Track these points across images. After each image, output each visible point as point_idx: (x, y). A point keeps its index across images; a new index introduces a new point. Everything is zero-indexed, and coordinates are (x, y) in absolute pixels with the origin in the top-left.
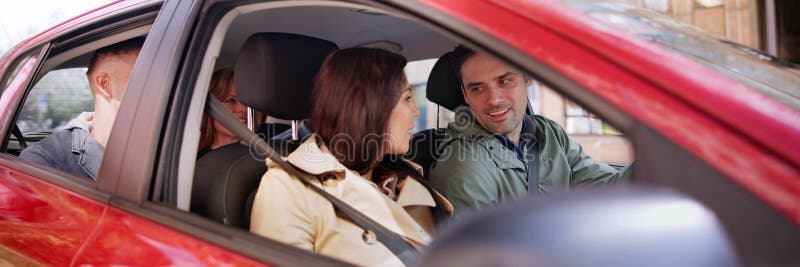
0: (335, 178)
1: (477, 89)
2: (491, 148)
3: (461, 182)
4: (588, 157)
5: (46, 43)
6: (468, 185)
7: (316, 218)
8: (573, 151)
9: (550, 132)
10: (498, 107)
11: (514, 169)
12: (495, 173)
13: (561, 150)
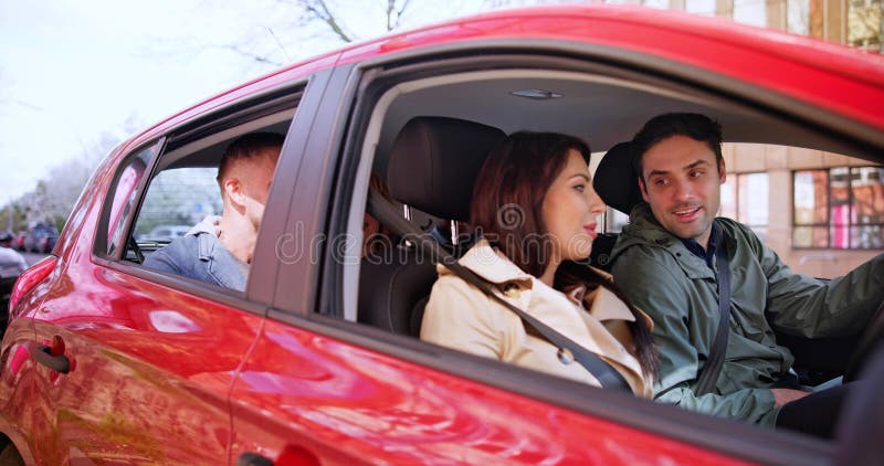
0: (517, 287)
1: (661, 182)
2: (678, 255)
3: (647, 294)
4: (785, 267)
5: (161, 137)
6: (655, 298)
7: (502, 333)
8: (768, 259)
9: (741, 237)
10: (686, 204)
11: (705, 279)
12: (685, 284)
13: (754, 257)
